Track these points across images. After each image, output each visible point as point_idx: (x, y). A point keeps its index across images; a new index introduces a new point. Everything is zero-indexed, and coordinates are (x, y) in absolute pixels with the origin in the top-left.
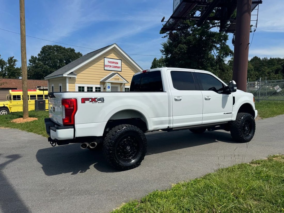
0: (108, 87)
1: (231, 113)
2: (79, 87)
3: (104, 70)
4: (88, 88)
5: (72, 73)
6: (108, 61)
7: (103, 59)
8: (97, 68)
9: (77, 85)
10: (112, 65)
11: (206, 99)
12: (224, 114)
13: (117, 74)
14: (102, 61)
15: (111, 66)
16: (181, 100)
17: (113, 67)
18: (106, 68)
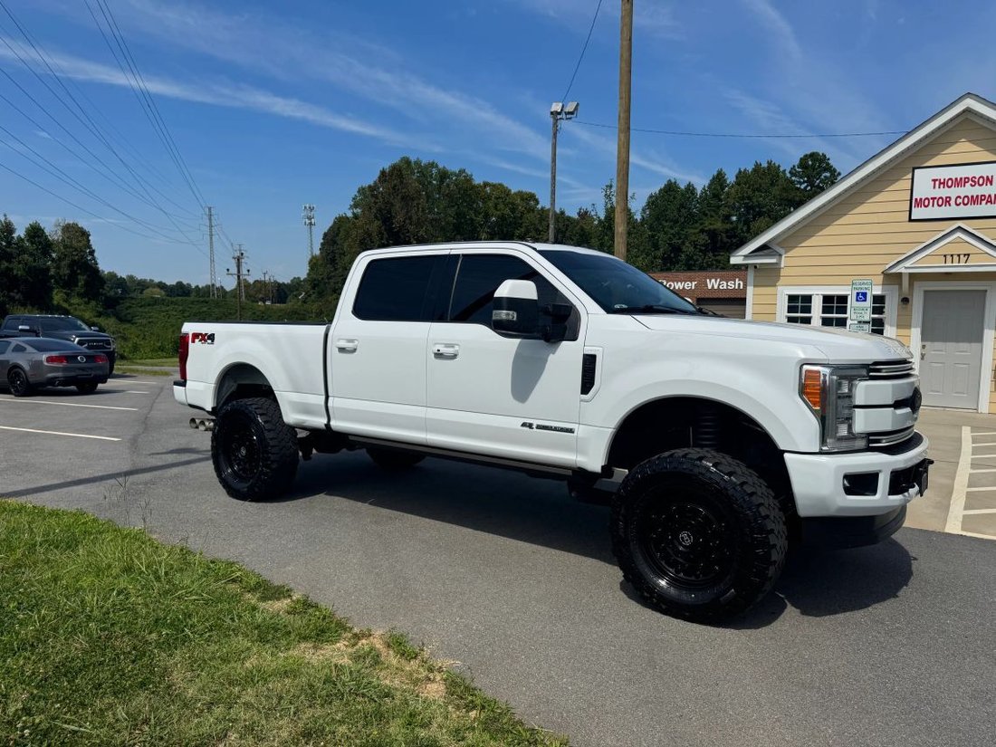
0: (858, 294)
1: (571, 431)
2: (792, 298)
3: (910, 220)
4: (827, 299)
5: (764, 247)
6: (934, 181)
7: (910, 176)
8: (874, 218)
9: (784, 291)
10: (953, 192)
11: (439, 355)
12: (524, 425)
13: (959, 234)
14: (904, 184)
15: (947, 201)
16: (355, 350)
17: (959, 201)
18: (918, 213)
